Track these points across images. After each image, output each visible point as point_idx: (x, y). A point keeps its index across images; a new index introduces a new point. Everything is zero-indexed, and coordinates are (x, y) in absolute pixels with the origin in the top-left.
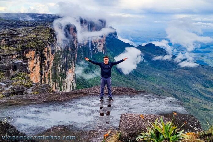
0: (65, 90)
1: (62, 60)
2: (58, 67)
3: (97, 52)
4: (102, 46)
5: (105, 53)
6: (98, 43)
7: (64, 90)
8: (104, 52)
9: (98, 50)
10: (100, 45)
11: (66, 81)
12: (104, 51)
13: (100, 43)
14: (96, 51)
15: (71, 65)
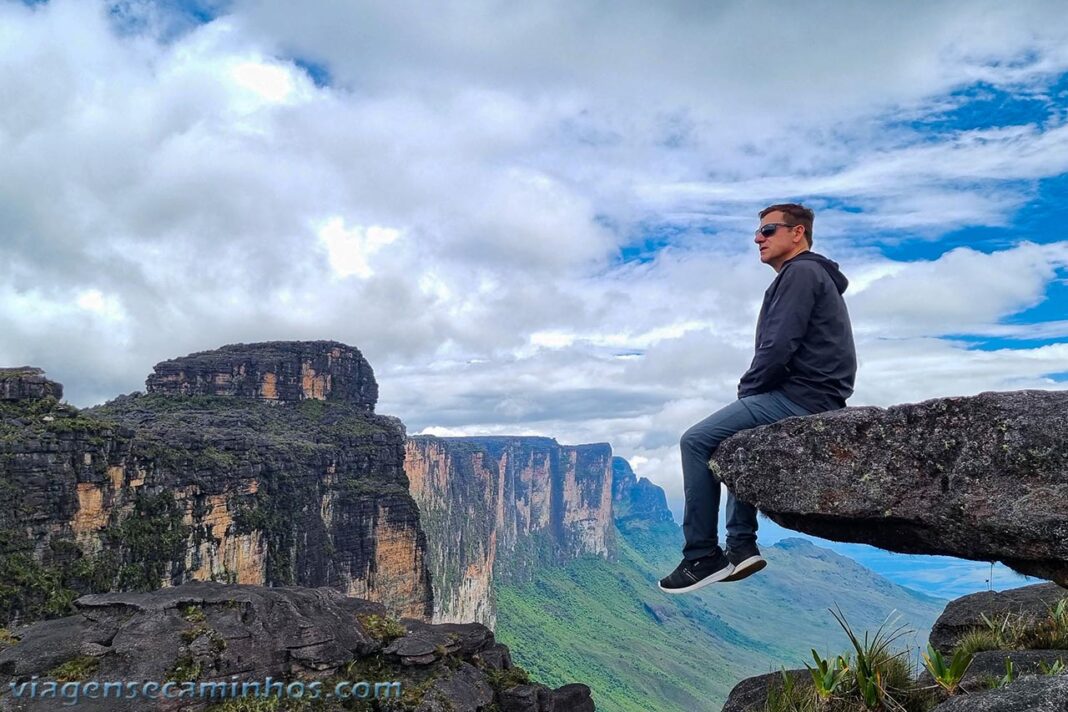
0: (458, 616)
1: (449, 535)
2: (437, 546)
3: (581, 553)
4: (600, 532)
5: (609, 556)
6: (586, 524)
7: (455, 614)
8: (606, 554)
9: (584, 546)
10: (592, 532)
11: (462, 592)
12: (605, 549)
13: (593, 523)
14: (578, 551)
15: (477, 556)
